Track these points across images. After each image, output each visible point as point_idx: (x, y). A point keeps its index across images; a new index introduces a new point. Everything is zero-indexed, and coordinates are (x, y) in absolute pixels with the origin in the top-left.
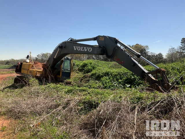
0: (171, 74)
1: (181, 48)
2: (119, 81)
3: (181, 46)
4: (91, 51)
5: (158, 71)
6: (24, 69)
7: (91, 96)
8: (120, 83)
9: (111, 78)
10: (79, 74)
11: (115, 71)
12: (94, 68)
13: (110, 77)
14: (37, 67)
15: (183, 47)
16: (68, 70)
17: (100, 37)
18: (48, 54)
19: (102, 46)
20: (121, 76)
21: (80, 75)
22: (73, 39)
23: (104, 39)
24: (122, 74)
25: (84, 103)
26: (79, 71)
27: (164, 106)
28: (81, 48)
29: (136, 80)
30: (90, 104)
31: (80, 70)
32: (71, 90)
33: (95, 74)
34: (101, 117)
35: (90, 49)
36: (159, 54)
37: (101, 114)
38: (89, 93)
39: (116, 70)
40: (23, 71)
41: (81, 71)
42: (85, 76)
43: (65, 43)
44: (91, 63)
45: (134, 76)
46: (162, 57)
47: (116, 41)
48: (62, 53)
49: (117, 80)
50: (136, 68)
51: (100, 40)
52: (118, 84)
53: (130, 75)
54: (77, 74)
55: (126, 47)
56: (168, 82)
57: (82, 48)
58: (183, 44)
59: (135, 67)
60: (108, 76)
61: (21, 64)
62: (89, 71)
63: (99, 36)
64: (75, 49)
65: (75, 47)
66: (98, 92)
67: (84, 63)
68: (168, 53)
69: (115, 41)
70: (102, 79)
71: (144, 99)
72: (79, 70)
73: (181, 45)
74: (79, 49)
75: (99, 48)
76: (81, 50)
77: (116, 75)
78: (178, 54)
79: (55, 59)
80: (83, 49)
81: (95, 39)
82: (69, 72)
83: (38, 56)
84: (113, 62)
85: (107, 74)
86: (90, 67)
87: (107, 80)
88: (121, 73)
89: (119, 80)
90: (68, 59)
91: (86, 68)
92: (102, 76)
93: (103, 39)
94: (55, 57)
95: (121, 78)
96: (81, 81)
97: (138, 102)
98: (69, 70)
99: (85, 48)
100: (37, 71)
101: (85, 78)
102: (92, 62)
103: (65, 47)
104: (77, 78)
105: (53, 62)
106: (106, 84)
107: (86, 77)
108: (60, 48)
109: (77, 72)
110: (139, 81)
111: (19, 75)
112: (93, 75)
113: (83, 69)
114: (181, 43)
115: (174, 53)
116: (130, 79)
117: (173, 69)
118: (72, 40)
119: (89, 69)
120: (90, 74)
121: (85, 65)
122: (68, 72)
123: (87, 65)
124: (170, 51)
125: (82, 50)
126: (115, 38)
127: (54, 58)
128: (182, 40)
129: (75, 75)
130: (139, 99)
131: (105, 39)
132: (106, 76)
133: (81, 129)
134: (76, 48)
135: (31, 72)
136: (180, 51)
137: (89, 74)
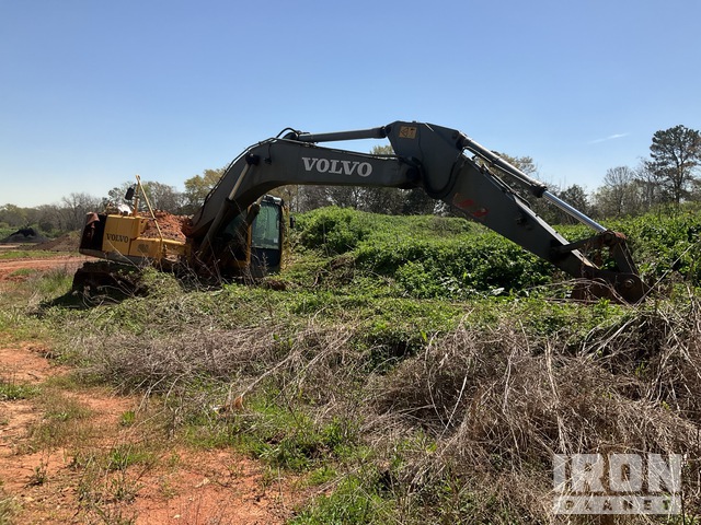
0: (641, 252)
1: (651, 167)
2: (465, 275)
3: (653, 160)
4: (368, 173)
5: (605, 239)
6: (114, 238)
7: (388, 319)
8: (468, 281)
9: (435, 269)
10: (307, 258)
11: (446, 243)
12: (360, 235)
13: (430, 264)
14: (166, 231)
15: (659, 165)
16: (272, 243)
17: (403, 128)
18: (153, 188)
19: (410, 159)
20: (468, 260)
21: (314, 259)
22: (298, 132)
23: (415, 132)
24: (474, 254)
25: (371, 340)
26: (304, 245)
27: (634, 341)
28: (331, 164)
29: (522, 272)
30: (390, 344)
31: (310, 244)
32: (311, 304)
33: (372, 254)
34: (448, 373)
35: (365, 167)
36: (569, 190)
37: (445, 366)
38: (378, 312)
39: (450, 241)
40: (108, 244)
41: (311, 247)
42: (333, 262)
43: (267, 145)
44: (348, 220)
45: (516, 260)
46: (581, 199)
47: (460, 142)
48: (256, 181)
49: (457, 273)
50: (530, 229)
51: (401, 135)
52: (461, 287)
53: (501, 257)
54: (300, 258)
55: (493, 162)
56: (636, 272)
57: (335, 162)
58: (659, 154)
59: (527, 227)
60: (422, 261)
61: (103, 218)
62: (343, 246)
63: (398, 125)
64: (308, 168)
65: (306, 160)
66: (410, 309)
67: (323, 218)
68: (603, 185)
69: (455, 142)
70: (400, 270)
71: (569, 324)
72: (304, 241)
73: (652, 156)
74: (322, 167)
75: (400, 165)
76: (330, 169)
77: (449, 257)
78: (640, 190)
79: (232, 201)
80: (339, 166)
81: (380, 133)
82: (276, 247)
83: (111, 193)
84: (412, 218)
85: (416, 254)
86: (345, 233)
87: (420, 273)
88: (470, 248)
89: (462, 272)
90: (271, 202)
91: (331, 237)
92: (401, 262)
93: (412, 135)
94: (231, 197)
95: (470, 268)
96: (320, 281)
97: (549, 332)
98: (276, 241)
99: (346, 164)
100: (165, 243)
101: (336, 268)
102: (350, 214)
103: (269, 161)
104: (305, 269)
105: (225, 212)
106: (418, 288)
107: (339, 267)
108: (250, 164)
109: (298, 251)
110: (532, 273)
111: (93, 260)
112: (362, 258)
113: (319, 237)
114: (653, 148)
115: (625, 187)
116: (503, 269)
117: (647, 233)
118: (293, 135)
119: (344, 240)
120: (350, 255)
121: (327, 226)
122: (271, 247)
123: (333, 224)
124: (613, 180)
125: (333, 170)
126: (456, 133)
127: (227, 199)
128: (654, 140)
129: (295, 261)
130: (553, 322)
131: (418, 133)
132: (413, 260)
133: (383, 412)
134: (310, 162)
135: (143, 247)
136: (646, 180)
137: (348, 254)
